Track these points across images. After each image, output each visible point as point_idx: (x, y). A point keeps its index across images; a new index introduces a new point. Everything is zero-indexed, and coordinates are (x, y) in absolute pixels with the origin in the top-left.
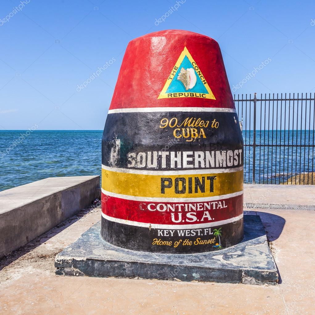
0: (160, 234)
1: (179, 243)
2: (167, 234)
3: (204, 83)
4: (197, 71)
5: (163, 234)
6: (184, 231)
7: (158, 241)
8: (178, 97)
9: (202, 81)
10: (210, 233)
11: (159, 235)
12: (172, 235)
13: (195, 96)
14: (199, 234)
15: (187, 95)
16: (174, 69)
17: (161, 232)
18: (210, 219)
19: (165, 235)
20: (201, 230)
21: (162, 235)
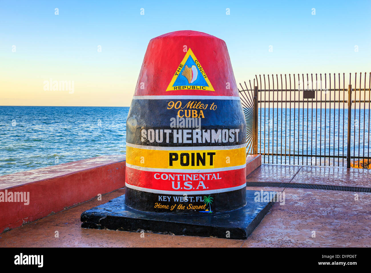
1: (174, 207)
2: (165, 200)
3: (204, 77)
4: (199, 68)
5: (163, 200)
7: (158, 205)
9: (203, 75)
10: (201, 201)
11: (159, 200)
12: (169, 201)
13: (196, 89)
14: (191, 201)
15: (189, 87)
16: (180, 66)
17: (161, 198)
19: (164, 200)
20: (193, 197)
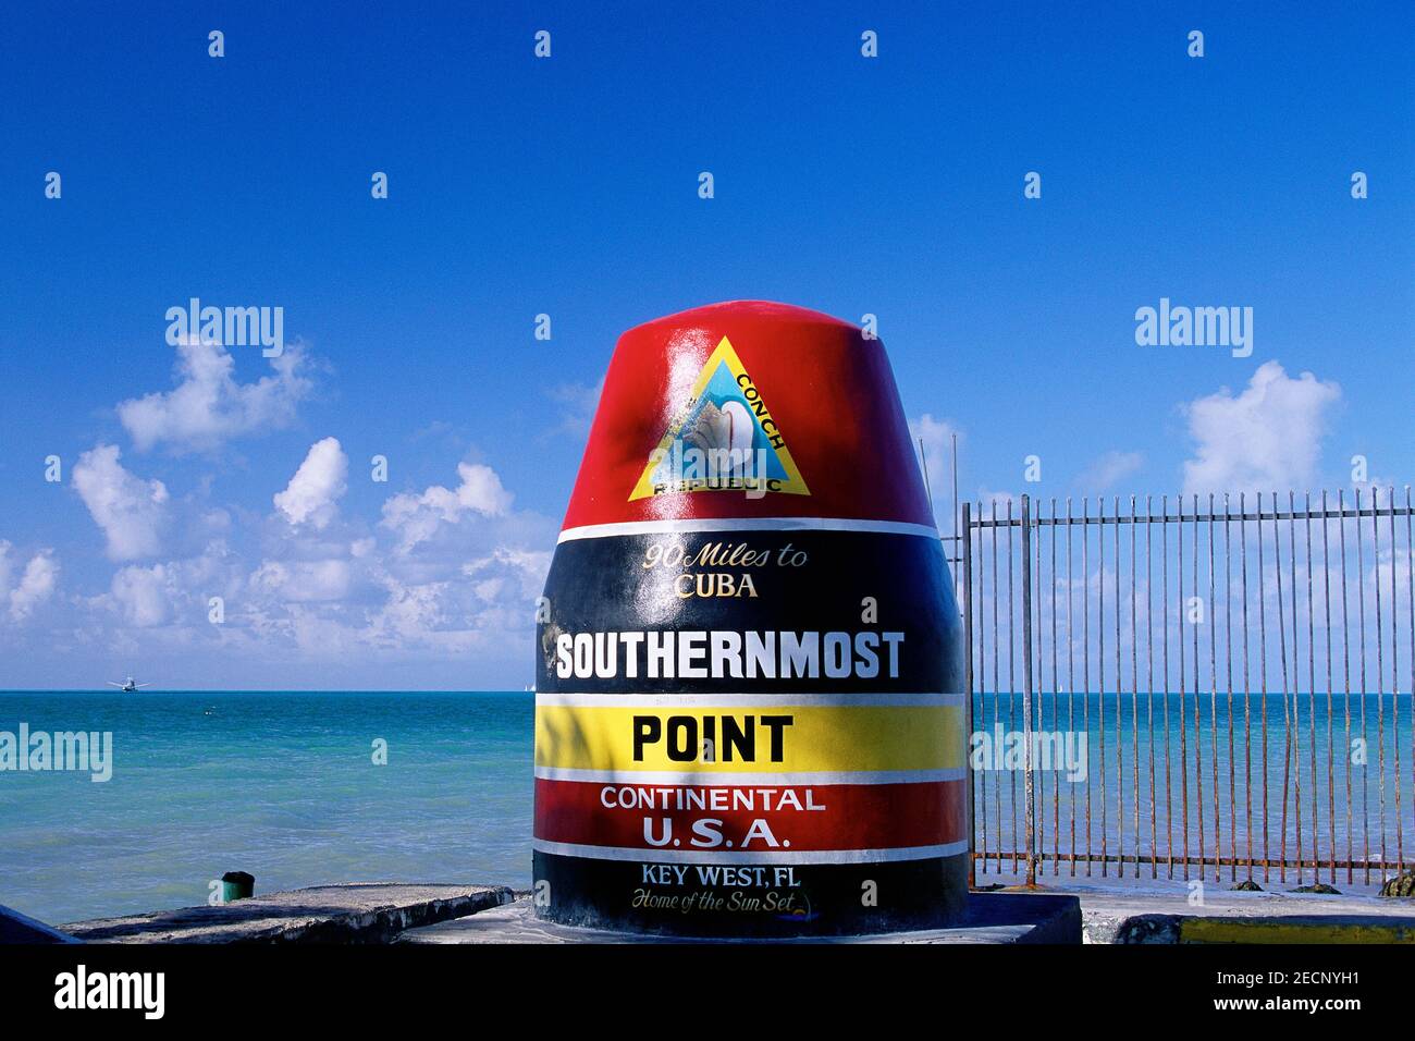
0: (648, 876)
2: (666, 878)
5: (657, 878)
6: (718, 869)
7: (646, 894)
10: (791, 884)
11: (645, 880)
12: (681, 882)
14: (759, 882)
17: (650, 871)
18: (772, 842)
19: (662, 882)
20: (763, 869)
21: (654, 881)
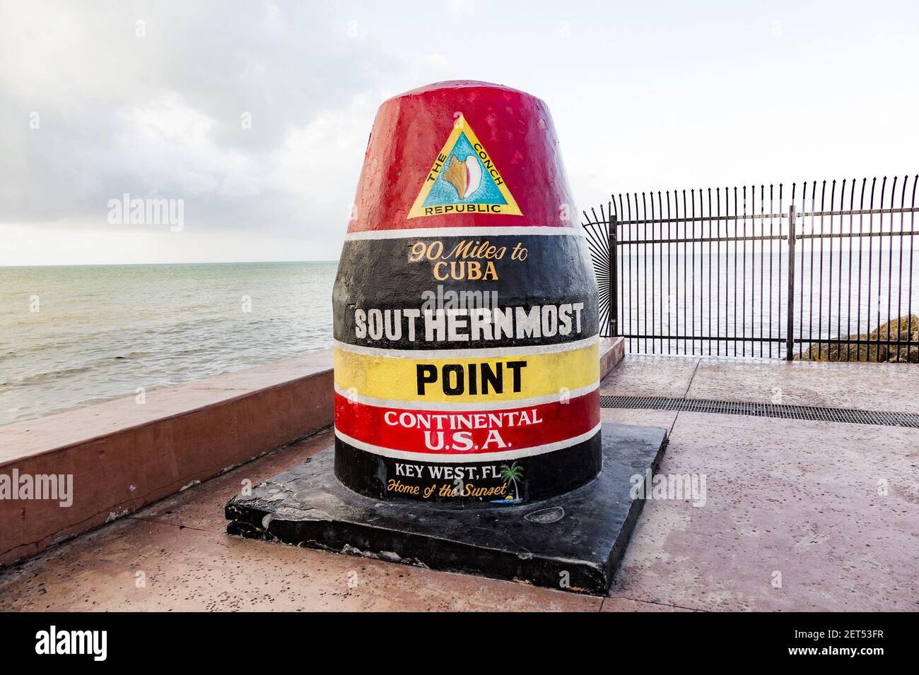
0: (400, 471)
1: (432, 491)
2: (410, 473)
3: (497, 182)
4: (484, 161)
5: (405, 472)
6: (442, 468)
7: (396, 484)
8: (444, 213)
9: (494, 178)
10: (494, 476)
11: (398, 473)
12: (420, 476)
13: (477, 211)
14: (471, 477)
15: (461, 208)
16: (439, 160)
17: (401, 468)
18: (502, 444)
20: (475, 468)
21: (403, 474)
